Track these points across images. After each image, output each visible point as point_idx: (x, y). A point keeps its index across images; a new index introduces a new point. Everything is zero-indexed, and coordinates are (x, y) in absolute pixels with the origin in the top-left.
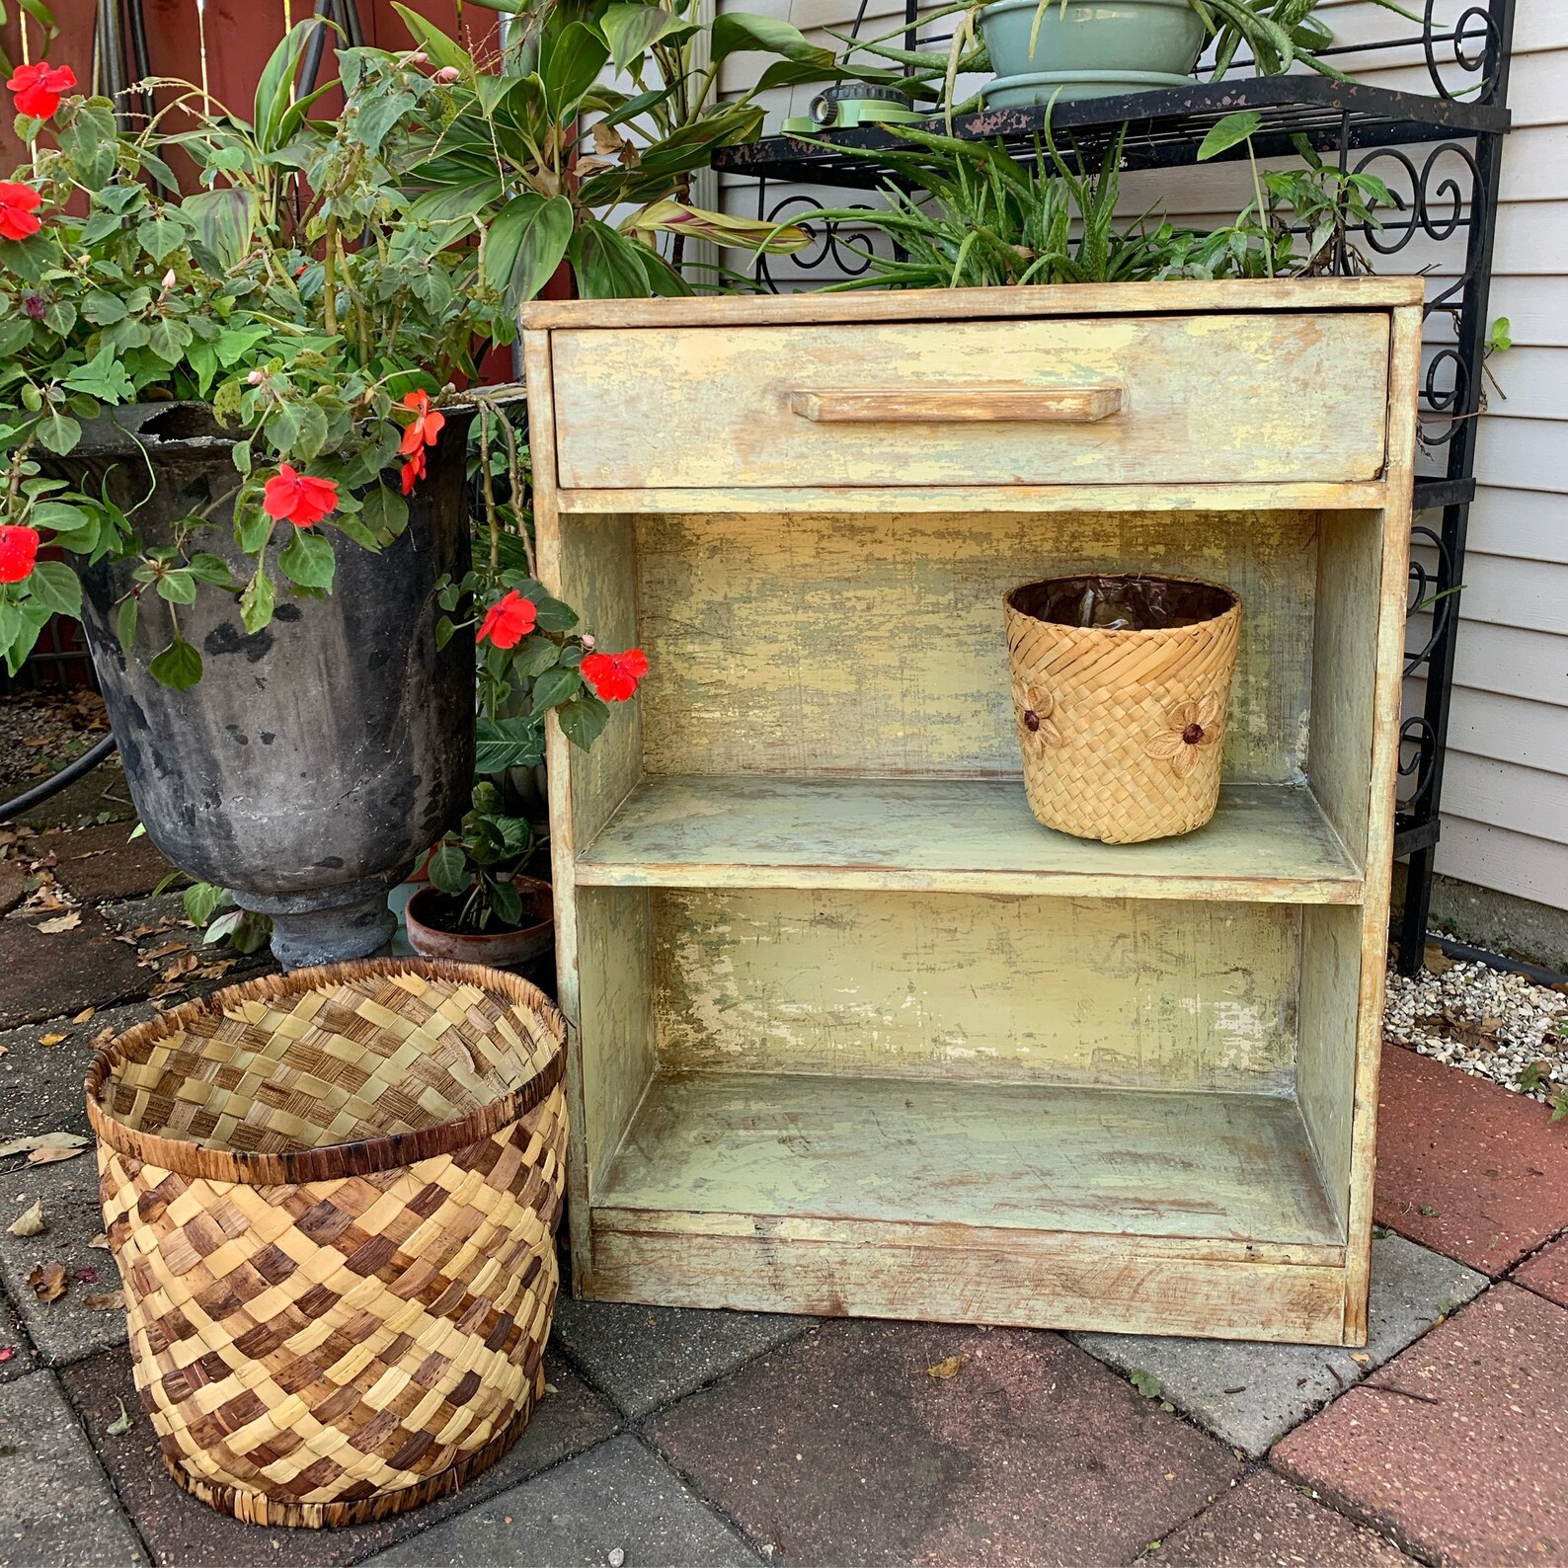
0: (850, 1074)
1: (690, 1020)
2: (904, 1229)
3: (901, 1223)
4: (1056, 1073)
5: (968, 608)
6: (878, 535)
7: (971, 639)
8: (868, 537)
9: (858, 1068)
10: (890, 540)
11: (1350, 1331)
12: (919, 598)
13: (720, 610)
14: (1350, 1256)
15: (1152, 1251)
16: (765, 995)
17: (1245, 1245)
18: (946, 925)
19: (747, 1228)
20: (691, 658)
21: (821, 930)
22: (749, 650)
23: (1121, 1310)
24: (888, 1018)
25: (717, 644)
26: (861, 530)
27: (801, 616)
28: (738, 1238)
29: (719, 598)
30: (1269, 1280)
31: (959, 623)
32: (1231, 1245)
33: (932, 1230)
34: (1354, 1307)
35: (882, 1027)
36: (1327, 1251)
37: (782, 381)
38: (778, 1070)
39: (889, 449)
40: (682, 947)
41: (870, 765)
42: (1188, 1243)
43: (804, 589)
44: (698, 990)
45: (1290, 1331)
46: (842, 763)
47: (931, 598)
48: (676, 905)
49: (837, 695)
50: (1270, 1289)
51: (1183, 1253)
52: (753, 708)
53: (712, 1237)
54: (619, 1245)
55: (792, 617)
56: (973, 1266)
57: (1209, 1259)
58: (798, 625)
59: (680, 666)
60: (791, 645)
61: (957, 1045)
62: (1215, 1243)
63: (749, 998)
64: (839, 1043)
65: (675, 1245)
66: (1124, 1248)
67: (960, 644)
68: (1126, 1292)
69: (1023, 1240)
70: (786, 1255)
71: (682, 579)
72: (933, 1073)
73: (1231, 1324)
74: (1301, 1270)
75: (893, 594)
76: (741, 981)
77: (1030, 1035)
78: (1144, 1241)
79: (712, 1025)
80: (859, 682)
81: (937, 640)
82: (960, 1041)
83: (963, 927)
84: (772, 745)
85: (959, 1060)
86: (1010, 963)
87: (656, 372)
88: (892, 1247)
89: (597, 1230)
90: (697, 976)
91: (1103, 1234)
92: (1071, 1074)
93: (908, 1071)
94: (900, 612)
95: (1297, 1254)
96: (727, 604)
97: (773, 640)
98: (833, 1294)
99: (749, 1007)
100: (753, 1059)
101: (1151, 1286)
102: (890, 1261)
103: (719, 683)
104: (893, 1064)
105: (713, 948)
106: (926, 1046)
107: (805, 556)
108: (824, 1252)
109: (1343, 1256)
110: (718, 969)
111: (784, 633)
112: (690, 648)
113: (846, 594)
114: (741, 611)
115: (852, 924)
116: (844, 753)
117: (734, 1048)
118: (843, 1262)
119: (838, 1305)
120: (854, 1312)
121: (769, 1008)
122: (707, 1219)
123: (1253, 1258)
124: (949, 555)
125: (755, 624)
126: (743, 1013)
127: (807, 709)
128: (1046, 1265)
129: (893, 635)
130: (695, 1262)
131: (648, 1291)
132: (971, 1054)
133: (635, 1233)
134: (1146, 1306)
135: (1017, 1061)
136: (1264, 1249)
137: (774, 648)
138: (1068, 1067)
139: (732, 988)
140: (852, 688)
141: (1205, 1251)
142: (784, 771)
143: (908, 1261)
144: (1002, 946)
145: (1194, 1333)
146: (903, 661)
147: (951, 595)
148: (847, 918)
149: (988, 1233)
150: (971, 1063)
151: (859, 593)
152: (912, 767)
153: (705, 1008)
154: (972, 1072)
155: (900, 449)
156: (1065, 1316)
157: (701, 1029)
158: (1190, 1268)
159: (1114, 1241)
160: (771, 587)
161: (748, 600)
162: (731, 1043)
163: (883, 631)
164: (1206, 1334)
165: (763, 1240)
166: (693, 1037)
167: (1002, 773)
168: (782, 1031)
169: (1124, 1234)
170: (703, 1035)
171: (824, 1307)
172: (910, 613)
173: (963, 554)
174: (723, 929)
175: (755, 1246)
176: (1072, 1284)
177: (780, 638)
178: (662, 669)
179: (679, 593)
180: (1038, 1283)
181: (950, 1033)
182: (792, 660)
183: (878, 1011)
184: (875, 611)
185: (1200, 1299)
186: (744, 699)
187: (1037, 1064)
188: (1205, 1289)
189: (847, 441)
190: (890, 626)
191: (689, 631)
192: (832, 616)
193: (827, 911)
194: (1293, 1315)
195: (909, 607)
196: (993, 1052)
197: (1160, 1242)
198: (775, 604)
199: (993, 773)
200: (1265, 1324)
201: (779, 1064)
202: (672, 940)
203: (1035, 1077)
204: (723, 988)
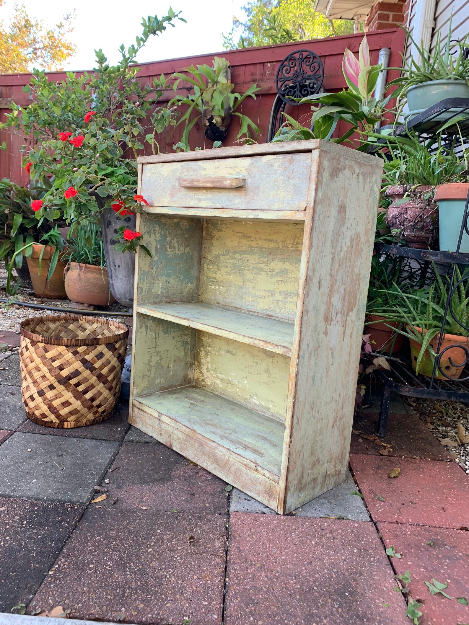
0: (231, 400)
1: (201, 373)
2: (184, 428)
3: (185, 426)
4: (278, 416)
5: (270, 263)
6: (252, 239)
7: (269, 273)
8: (250, 239)
9: (233, 398)
10: (254, 240)
11: (279, 507)
12: (259, 259)
13: (216, 257)
14: (281, 481)
15: (234, 457)
16: (215, 370)
17: (255, 465)
18: (255, 361)
19: (156, 415)
20: (210, 270)
21: (228, 354)
22: (222, 269)
23: (226, 474)
24: (240, 385)
25: (216, 267)
26: (248, 237)
27: (233, 261)
28: (155, 417)
29: (217, 254)
30: (260, 480)
31: (268, 268)
32: (252, 464)
33: (190, 430)
34: (280, 500)
35: (239, 388)
36: (275, 476)
37: (180, 177)
38: (216, 393)
39: (197, 197)
40: (201, 351)
41: (243, 308)
42: (242, 458)
43: (235, 253)
44: (203, 365)
45: (264, 500)
46: (237, 306)
47: (262, 259)
48: (201, 339)
49: (238, 285)
50: (260, 483)
51: (241, 461)
52: (221, 286)
53: (151, 415)
54: (136, 410)
55: (231, 261)
56: (197, 445)
57: (246, 466)
58: (233, 264)
59: (208, 272)
60: (230, 269)
61: (255, 399)
62: (248, 461)
63: (213, 370)
64: (229, 389)
65: (145, 415)
66: (227, 453)
67: (267, 274)
68: (227, 468)
69: (207, 441)
70: (163, 426)
71: (211, 247)
72: (249, 406)
73: (250, 491)
74: (268, 480)
75: (254, 257)
76: (211, 364)
77: (272, 402)
78: (232, 453)
79: (205, 376)
80: (244, 282)
81: (262, 272)
82: (256, 398)
83: (259, 362)
84: (224, 298)
85: (255, 404)
86: (269, 377)
87: (158, 175)
88: (182, 432)
89: (134, 406)
90: (203, 361)
91: (224, 447)
92: (281, 418)
93: (243, 403)
94: (255, 262)
95: (267, 474)
96: (219, 255)
97: (227, 267)
98: (170, 441)
99: (212, 372)
100: (212, 388)
101: (233, 469)
102: (181, 436)
103: (215, 278)
104: (241, 400)
105: (207, 353)
106: (248, 397)
107: (236, 244)
108: (169, 428)
109: (279, 479)
110: (207, 359)
111: (229, 265)
112: (211, 267)
113: (244, 256)
114: (221, 258)
115: (235, 354)
116: (238, 303)
117: (208, 383)
118: (173, 432)
119: (171, 445)
120: (174, 449)
121: (216, 374)
122: (151, 410)
123: (256, 470)
124: (267, 247)
125: (223, 262)
126: (211, 374)
127: (232, 288)
128: (211, 451)
129: (252, 269)
130: (148, 421)
131: (139, 426)
132: (258, 403)
133: (139, 409)
134: (231, 475)
135: (268, 409)
136: (259, 468)
137: (227, 270)
138: (280, 415)
139: (210, 367)
140: (242, 284)
141: (245, 463)
142: (225, 306)
143: (184, 437)
144: (267, 371)
145: (242, 490)
146: (254, 278)
147: (266, 259)
148: (234, 352)
149: (200, 436)
150: (258, 406)
151: (246, 256)
152: (252, 310)
153: (204, 371)
154: (258, 409)
155: (200, 197)
156: (214, 470)
157: (203, 376)
158: (242, 467)
159: (225, 450)
160: (228, 252)
161: (223, 255)
162: (208, 382)
163: (250, 268)
164: (244, 491)
165: (159, 420)
166: (201, 378)
167: (273, 316)
168: (218, 382)
169: (228, 449)
170: (203, 378)
171: (168, 445)
172: (257, 263)
173: (270, 246)
174: (209, 349)
175: (158, 421)
176: (216, 460)
177: (229, 267)
178: (205, 273)
179: (210, 251)
180: (209, 457)
181: (254, 395)
182: (230, 274)
183: (238, 382)
184: (249, 262)
185: (243, 479)
186: (220, 283)
187: (273, 411)
188: (245, 476)
189: (190, 194)
190: (252, 267)
191: (211, 263)
192: (240, 262)
193: (230, 349)
194: (265, 495)
195: (257, 261)
196: (263, 404)
197: (235, 455)
198: (228, 257)
199: (270, 316)
200: (259, 495)
201: (217, 391)
202: (200, 349)
203: (272, 416)
204: (208, 365)
